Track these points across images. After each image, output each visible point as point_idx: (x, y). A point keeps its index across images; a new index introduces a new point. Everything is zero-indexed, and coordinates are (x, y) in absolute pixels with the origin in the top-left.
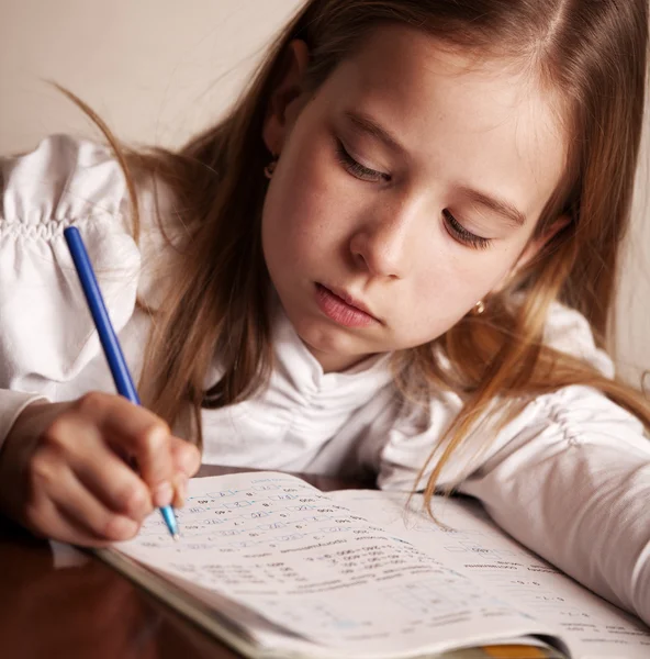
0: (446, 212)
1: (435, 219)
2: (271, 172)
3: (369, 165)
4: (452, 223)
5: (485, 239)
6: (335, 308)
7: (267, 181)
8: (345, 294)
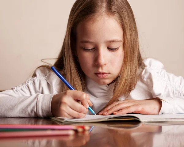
0: (108, 48)
1: (106, 50)
2: (78, 60)
3: (90, 48)
4: (110, 49)
5: (117, 48)
6: (100, 76)
7: (79, 62)
8: (99, 72)
